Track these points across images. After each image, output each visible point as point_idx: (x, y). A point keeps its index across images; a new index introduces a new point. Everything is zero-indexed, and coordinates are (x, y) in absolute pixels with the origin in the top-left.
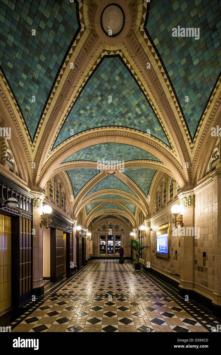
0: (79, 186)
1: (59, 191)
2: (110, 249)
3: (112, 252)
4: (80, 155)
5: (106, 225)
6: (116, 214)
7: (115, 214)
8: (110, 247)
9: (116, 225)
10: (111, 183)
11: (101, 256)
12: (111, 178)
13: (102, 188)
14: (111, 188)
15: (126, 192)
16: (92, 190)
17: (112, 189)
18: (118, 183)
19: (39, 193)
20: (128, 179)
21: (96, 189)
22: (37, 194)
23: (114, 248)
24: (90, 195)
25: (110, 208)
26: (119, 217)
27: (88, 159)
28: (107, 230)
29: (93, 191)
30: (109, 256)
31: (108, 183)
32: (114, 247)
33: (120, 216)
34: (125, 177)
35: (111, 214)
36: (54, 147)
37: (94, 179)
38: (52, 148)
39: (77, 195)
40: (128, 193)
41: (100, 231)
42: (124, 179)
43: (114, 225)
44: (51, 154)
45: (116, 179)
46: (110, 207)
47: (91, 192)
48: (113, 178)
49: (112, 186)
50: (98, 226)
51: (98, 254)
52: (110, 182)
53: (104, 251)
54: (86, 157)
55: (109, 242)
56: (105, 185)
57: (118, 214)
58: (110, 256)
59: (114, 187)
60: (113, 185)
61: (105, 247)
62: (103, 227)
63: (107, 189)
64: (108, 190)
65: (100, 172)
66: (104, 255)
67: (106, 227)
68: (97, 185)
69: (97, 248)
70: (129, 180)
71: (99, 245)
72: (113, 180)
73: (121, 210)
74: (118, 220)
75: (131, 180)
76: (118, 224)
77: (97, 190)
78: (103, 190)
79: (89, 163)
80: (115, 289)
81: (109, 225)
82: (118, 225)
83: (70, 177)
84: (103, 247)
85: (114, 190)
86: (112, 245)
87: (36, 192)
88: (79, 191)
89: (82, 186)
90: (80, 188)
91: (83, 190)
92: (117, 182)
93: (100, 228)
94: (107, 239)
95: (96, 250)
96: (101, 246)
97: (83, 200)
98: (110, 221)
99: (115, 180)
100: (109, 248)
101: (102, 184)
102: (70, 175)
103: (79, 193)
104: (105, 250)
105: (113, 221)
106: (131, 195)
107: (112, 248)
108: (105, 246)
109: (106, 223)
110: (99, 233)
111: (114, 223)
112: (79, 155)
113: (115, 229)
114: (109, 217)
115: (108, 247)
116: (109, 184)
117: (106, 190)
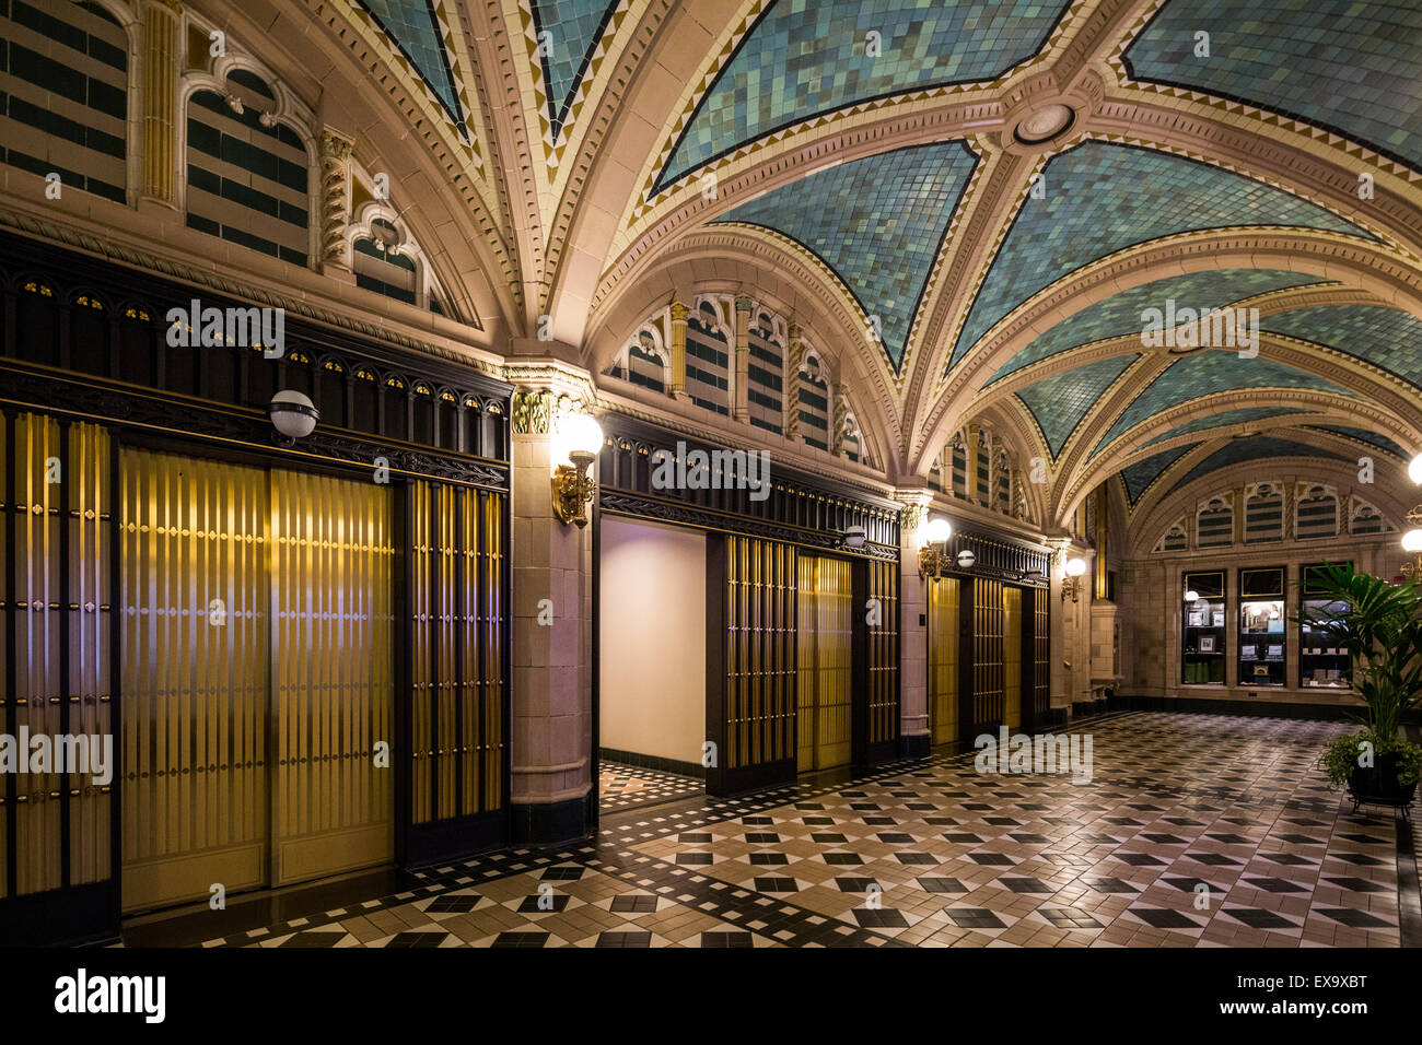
0: (901, 299)
1: (785, 352)
2: (1261, 652)
3: (1277, 672)
4: (753, 92)
5: (1225, 504)
6: (1284, 421)
7: (1281, 427)
8: (1262, 639)
9: (1306, 495)
10: (1103, 207)
11: (1190, 696)
12: (1080, 169)
13: (1055, 265)
14: (1121, 242)
15: (1252, 231)
16: (989, 295)
17: (1138, 249)
18: (1156, 184)
19: (543, 365)
20: (1207, 112)
21: (1012, 281)
22: (532, 374)
23: (1293, 648)
24: (991, 335)
25: (1211, 388)
26: (1317, 440)
27: (824, 96)
28: (1232, 537)
29: (1002, 301)
30: (1253, 694)
31: (1078, 213)
32: (1294, 635)
33: (1323, 428)
34: (1184, 106)
35: (1249, 430)
36: (559, 105)
37: (964, 223)
38: (548, 120)
39: (904, 352)
40: (1269, 231)
41: (1182, 546)
42: (1175, 123)
43: (1291, 501)
44: (560, 152)
45: (1120, 155)
46: (1212, 383)
47: (989, 315)
48: (1095, 161)
49: (1122, 228)
50: (1173, 519)
51: (1171, 684)
52: (1088, 200)
53: (1213, 667)
54: (802, 90)
55: (1255, 609)
56: (1069, 235)
57: (1299, 419)
58: (1259, 698)
59: (1140, 231)
60: (1125, 209)
61: (1220, 643)
62: (1202, 523)
63: (1099, 258)
64: (1108, 260)
65: (977, 158)
66: (1214, 689)
67: (1229, 520)
68: (1008, 256)
69: (1163, 644)
70: (1228, 115)
71: (1175, 627)
72: (1105, 178)
73: (1303, 380)
74: (1313, 461)
75: (1248, 110)
76: (1329, 490)
77: (1021, 286)
78: (1072, 272)
79: (849, 121)
80: (1316, 905)
81: (1249, 507)
82: (1330, 498)
83: (833, 261)
84: (1211, 640)
85: (1155, 245)
86: (1276, 627)
87: (530, 364)
88: (906, 324)
89: (916, 288)
90: (907, 310)
91: (927, 311)
92: (1140, 175)
93: (1182, 531)
94: (1232, 592)
95: (1155, 659)
96: (1192, 636)
97: (955, 372)
98: (1254, 481)
99: (1121, 171)
100: (1249, 650)
101: (1038, 239)
102: (826, 254)
103: (912, 337)
104: (1223, 658)
105: (1282, 477)
106: (1303, 232)
107: (1275, 650)
108: (1219, 634)
109: (1228, 497)
110: (1178, 562)
111: (1290, 487)
112: (742, 96)
113: (1301, 524)
114: (1238, 452)
115: (1244, 640)
116: (1094, 219)
117: (1096, 266)
